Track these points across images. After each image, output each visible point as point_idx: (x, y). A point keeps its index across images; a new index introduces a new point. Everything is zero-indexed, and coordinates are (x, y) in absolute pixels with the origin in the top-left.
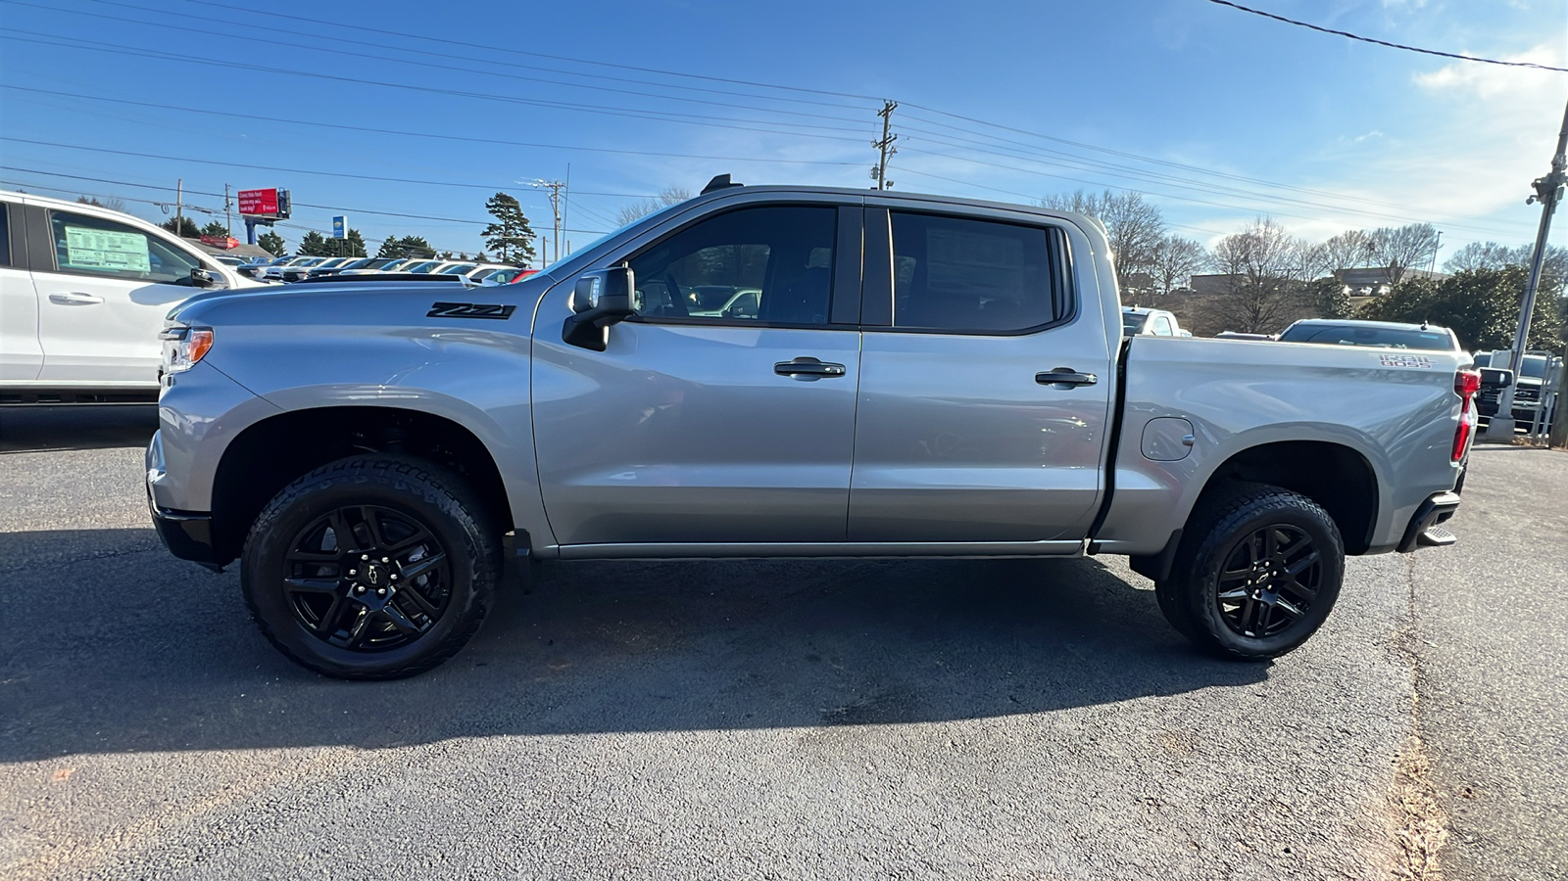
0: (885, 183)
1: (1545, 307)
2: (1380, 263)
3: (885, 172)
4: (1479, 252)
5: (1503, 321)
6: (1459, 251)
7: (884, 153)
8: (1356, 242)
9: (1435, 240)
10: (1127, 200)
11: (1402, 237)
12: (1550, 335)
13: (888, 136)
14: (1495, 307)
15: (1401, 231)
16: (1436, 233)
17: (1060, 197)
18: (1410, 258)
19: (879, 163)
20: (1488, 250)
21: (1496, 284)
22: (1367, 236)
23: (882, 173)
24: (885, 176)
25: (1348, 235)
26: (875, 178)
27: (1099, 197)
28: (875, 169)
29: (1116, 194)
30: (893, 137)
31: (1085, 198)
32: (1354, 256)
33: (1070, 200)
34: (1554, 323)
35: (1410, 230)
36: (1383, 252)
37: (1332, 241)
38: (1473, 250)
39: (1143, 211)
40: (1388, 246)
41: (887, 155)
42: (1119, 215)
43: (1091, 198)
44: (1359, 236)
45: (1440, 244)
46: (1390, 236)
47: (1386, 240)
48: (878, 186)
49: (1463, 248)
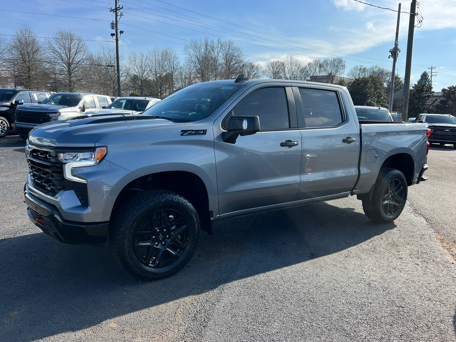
0: (119, 31)
1: (383, 92)
2: (326, 73)
3: (118, 26)
4: (358, 69)
5: (371, 98)
6: (352, 69)
7: (116, 16)
8: (317, 65)
9: (344, 64)
10: (228, 43)
11: (333, 63)
12: (385, 102)
13: (118, 6)
14: (368, 92)
15: (332, 60)
16: (344, 61)
17: (198, 41)
18: (337, 71)
19: (114, 20)
20: (361, 69)
21: (368, 83)
22: (321, 62)
23: (116, 26)
24: (118, 27)
25: (315, 62)
26: (113, 28)
27: (215, 41)
28: (112, 24)
29: (223, 40)
30: (121, 7)
31: (209, 42)
32: (317, 71)
33: (203, 42)
34: (385, 98)
35: (335, 60)
36: (327, 69)
37: (309, 64)
38: (355, 68)
39: (234, 49)
40: (328, 66)
41: (119, 17)
42: (225, 50)
43: (212, 42)
44: (318, 62)
45: (345, 66)
46: (329, 63)
47: (328, 64)
48: (115, 33)
49: (353, 68)
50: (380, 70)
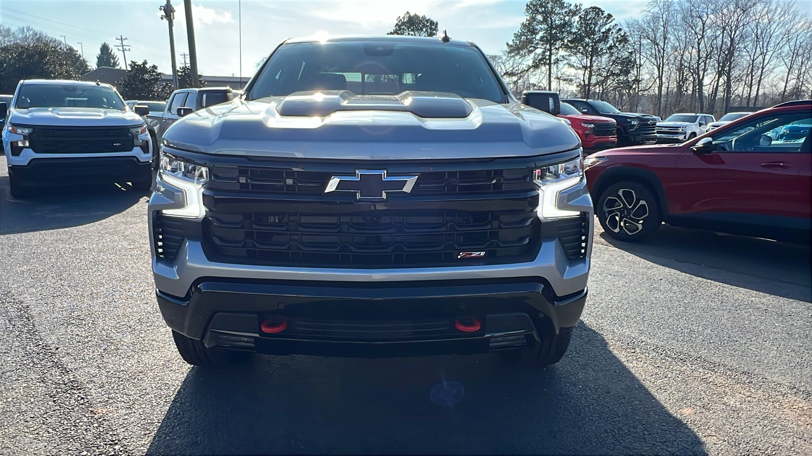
50: (36, 34)
